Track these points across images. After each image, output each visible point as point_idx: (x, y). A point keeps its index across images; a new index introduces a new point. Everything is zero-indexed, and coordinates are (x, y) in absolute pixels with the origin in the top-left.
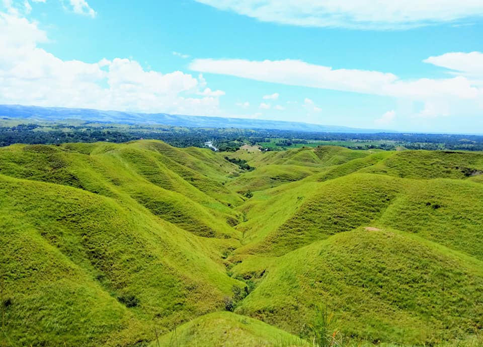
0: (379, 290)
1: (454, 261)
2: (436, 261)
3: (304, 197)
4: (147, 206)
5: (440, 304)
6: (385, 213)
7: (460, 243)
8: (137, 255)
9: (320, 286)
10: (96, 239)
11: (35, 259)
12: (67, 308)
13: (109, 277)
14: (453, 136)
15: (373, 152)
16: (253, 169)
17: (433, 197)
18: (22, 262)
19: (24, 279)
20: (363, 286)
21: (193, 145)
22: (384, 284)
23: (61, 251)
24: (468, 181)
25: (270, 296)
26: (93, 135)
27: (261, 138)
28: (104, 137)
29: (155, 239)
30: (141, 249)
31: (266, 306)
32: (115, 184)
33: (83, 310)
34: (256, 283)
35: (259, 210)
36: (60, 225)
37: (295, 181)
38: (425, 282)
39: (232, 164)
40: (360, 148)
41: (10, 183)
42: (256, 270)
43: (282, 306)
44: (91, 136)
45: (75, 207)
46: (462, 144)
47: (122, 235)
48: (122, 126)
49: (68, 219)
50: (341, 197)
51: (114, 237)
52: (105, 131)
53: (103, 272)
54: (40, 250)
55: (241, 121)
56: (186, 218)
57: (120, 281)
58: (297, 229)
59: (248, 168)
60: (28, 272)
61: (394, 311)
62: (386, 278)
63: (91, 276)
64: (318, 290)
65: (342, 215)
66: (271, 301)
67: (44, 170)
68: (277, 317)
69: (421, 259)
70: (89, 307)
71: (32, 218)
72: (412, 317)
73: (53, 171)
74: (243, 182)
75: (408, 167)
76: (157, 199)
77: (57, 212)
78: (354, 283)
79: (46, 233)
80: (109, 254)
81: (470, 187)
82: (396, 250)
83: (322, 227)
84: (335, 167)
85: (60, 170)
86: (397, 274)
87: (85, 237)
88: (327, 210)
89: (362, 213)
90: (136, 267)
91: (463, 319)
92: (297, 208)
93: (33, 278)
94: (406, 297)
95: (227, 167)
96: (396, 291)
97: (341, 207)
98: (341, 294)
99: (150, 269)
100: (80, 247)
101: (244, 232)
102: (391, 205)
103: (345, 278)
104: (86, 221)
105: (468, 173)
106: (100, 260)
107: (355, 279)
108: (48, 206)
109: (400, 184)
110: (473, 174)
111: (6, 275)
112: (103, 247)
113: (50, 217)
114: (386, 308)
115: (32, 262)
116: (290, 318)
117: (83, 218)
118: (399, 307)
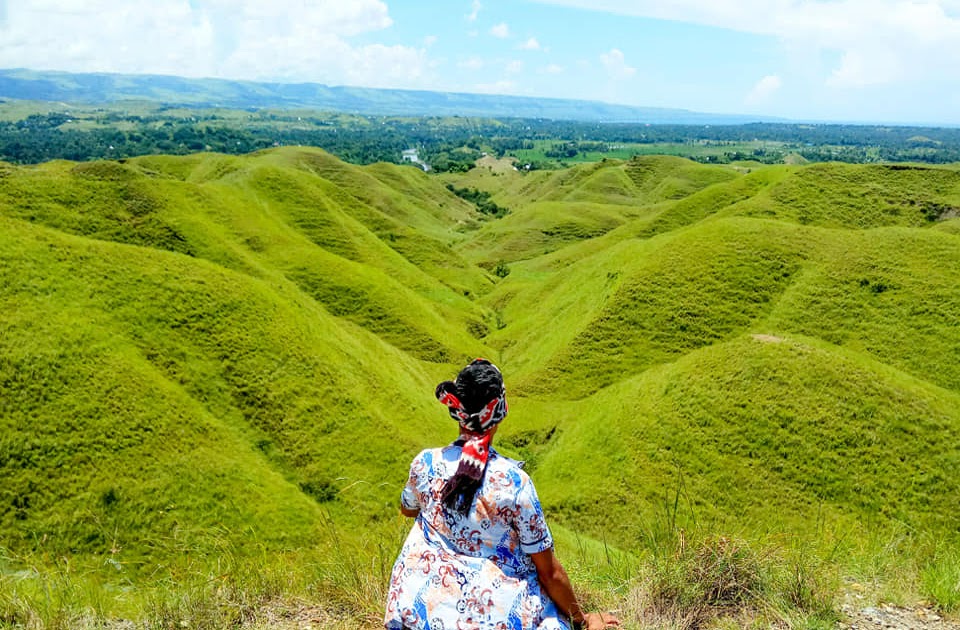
0: (780, 462)
1: (925, 401)
2: (890, 402)
3: (622, 273)
4: (318, 298)
5: (895, 489)
6: (778, 304)
7: (923, 365)
8: (325, 400)
9: (668, 456)
10: (247, 366)
11: (145, 408)
12: (215, 505)
13: (280, 444)
14: (897, 129)
15: (740, 168)
16: (505, 211)
17: (874, 267)
18: (122, 415)
19: (132, 450)
20: (750, 455)
21: (381, 158)
22: (792, 449)
23: (188, 391)
24: (934, 231)
25: (572, 478)
26: (179, 137)
27: (516, 138)
28: (200, 141)
29: (350, 367)
30: (330, 388)
31: (564, 497)
32: (254, 249)
33: (244, 508)
34: (538, 454)
35: (526, 302)
36: (178, 337)
37: (590, 237)
38: (869, 445)
39: (462, 202)
40: (713, 160)
41: (76, 249)
42: (537, 427)
43: (595, 497)
44: (175, 140)
45: (201, 301)
46: (914, 147)
47: (293, 359)
48: (233, 114)
49: (191, 325)
50: (695, 272)
51: (280, 363)
52: (201, 126)
53: (268, 433)
54: (151, 389)
55: (471, 99)
56: (393, 323)
57: (300, 452)
58: (610, 341)
59: (494, 210)
60: (137, 435)
61: (809, 503)
62: (795, 437)
63: (247, 442)
64: (665, 465)
65: (696, 311)
66: (574, 488)
67: (117, 219)
68: (587, 518)
69: (863, 398)
70: (253, 502)
71: (126, 323)
72: (844, 514)
73: (134, 221)
74: (490, 241)
75: (817, 201)
76: (335, 281)
77: (169, 310)
78: (734, 449)
79: (157, 355)
80: (275, 398)
81: (946, 244)
82: (814, 381)
83: (657, 337)
84: (672, 204)
85: (147, 217)
86: (816, 430)
87: (227, 362)
88: (668, 300)
89: (735, 304)
90: (324, 423)
91: (939, 517)
92: (608, 297)
93: (147, 448)
94: (832, 476)
95: (453, 209)
96: (814, 464)
97: (695, 294)
98: (709, 472)
99: (349, 427)
100: (222, 384)
101: (502, 351)
102: (792, 287)
103: (716, 441)
104: (224, 330)
105: (933, 214)
106: (260, 410)
107: (735, 441)
108: (152, 298)
109: (810, 240)
110: (943, 216)
111: (99, 442)
112: (262, 383)
113: (159, 320)
114: (793, 498)
115: (141, 415)
116: (612, 521)
117: (218, 322)
118: (819, 496)
